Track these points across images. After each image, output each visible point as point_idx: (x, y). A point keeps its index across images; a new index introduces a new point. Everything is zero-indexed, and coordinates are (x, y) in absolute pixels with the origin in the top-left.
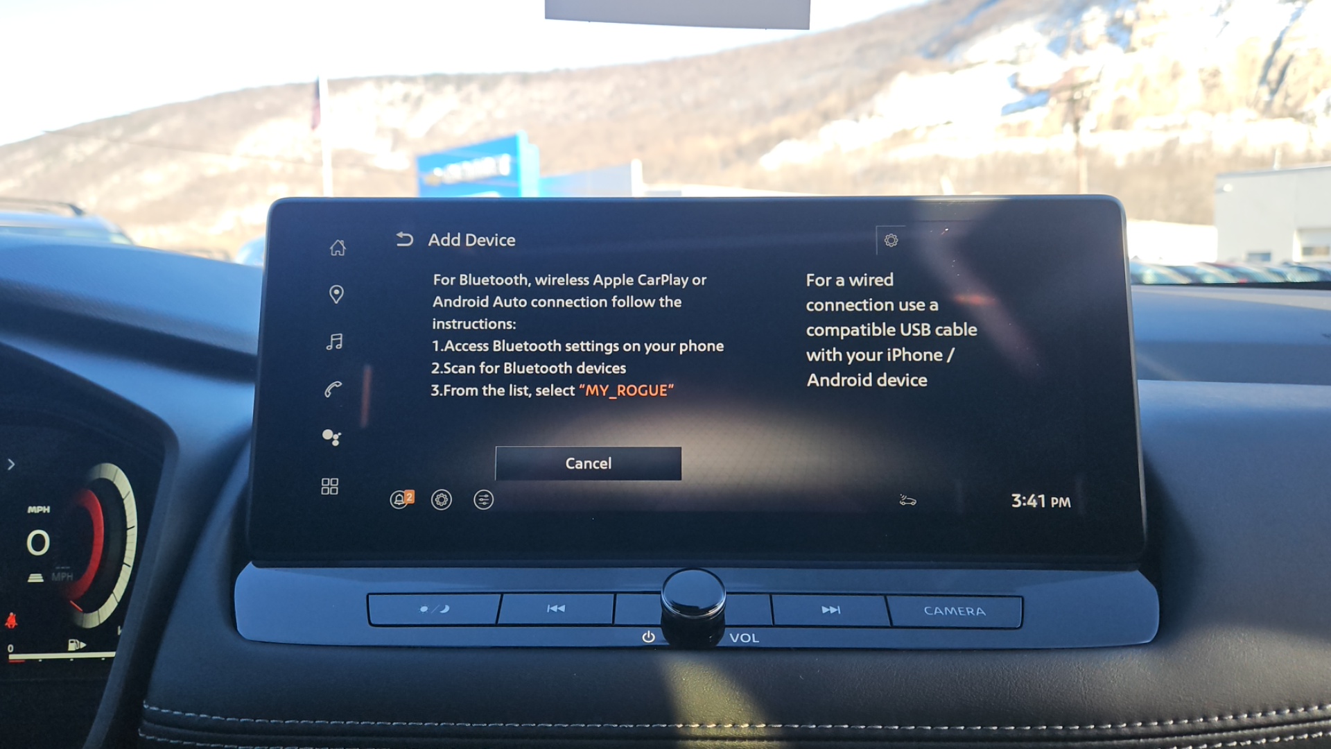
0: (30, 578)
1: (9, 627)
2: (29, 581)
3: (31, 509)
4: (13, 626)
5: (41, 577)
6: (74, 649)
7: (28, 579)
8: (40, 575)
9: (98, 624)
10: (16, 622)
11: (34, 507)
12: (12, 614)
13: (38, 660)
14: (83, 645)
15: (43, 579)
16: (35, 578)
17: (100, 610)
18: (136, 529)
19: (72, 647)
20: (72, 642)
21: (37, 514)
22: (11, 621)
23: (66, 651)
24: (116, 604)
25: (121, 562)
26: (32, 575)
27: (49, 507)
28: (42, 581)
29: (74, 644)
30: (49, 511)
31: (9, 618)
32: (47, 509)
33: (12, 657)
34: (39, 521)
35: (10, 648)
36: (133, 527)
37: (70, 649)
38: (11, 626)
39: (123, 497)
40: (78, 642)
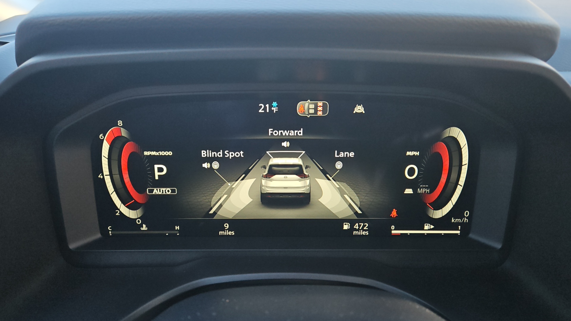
0: (406, 191)
1: (393, 217)
2: (405, 193)
3: (408, 153)
4: (395, 217)
5: (412, 191)
6: (427, 229)
7: (404, 191)
8: (411, 189)
9: (441, 216)
10: (397, 214)
11: (410, 152)
12: (394, 210)
13: (407, 233)
14: (432, 227)
15: (413, 192)
16: (409, 191)
17: (443, 209)
18: (467, 165)
19: (426, 227)
20: (426, 225)
21: (411, 156)
22: (394, 213)
23: (423, 229)
24: (452, 206)
25: (457, 184)
26: (406, 189)
27: (418, 152)
28: (412, 193)
29: (428, 226)
30: (418, 155)
31: (393, 212)
32: (417, 153)
33: (393, 232)
34: (413, 160)
35: (393, 227)
36: (466, 164)
37: (425, 229)
38: (394, 216)
39: (462, 147)
40: (430, 225)
